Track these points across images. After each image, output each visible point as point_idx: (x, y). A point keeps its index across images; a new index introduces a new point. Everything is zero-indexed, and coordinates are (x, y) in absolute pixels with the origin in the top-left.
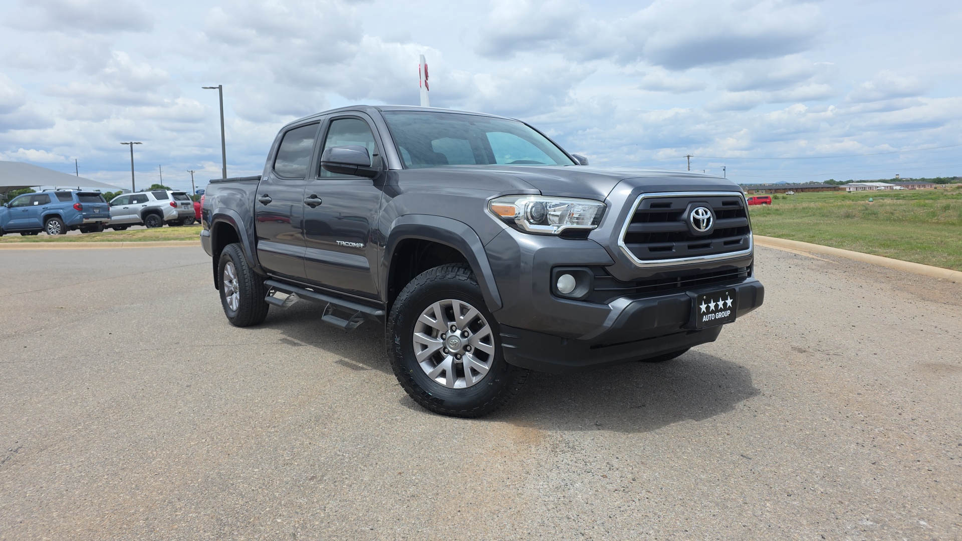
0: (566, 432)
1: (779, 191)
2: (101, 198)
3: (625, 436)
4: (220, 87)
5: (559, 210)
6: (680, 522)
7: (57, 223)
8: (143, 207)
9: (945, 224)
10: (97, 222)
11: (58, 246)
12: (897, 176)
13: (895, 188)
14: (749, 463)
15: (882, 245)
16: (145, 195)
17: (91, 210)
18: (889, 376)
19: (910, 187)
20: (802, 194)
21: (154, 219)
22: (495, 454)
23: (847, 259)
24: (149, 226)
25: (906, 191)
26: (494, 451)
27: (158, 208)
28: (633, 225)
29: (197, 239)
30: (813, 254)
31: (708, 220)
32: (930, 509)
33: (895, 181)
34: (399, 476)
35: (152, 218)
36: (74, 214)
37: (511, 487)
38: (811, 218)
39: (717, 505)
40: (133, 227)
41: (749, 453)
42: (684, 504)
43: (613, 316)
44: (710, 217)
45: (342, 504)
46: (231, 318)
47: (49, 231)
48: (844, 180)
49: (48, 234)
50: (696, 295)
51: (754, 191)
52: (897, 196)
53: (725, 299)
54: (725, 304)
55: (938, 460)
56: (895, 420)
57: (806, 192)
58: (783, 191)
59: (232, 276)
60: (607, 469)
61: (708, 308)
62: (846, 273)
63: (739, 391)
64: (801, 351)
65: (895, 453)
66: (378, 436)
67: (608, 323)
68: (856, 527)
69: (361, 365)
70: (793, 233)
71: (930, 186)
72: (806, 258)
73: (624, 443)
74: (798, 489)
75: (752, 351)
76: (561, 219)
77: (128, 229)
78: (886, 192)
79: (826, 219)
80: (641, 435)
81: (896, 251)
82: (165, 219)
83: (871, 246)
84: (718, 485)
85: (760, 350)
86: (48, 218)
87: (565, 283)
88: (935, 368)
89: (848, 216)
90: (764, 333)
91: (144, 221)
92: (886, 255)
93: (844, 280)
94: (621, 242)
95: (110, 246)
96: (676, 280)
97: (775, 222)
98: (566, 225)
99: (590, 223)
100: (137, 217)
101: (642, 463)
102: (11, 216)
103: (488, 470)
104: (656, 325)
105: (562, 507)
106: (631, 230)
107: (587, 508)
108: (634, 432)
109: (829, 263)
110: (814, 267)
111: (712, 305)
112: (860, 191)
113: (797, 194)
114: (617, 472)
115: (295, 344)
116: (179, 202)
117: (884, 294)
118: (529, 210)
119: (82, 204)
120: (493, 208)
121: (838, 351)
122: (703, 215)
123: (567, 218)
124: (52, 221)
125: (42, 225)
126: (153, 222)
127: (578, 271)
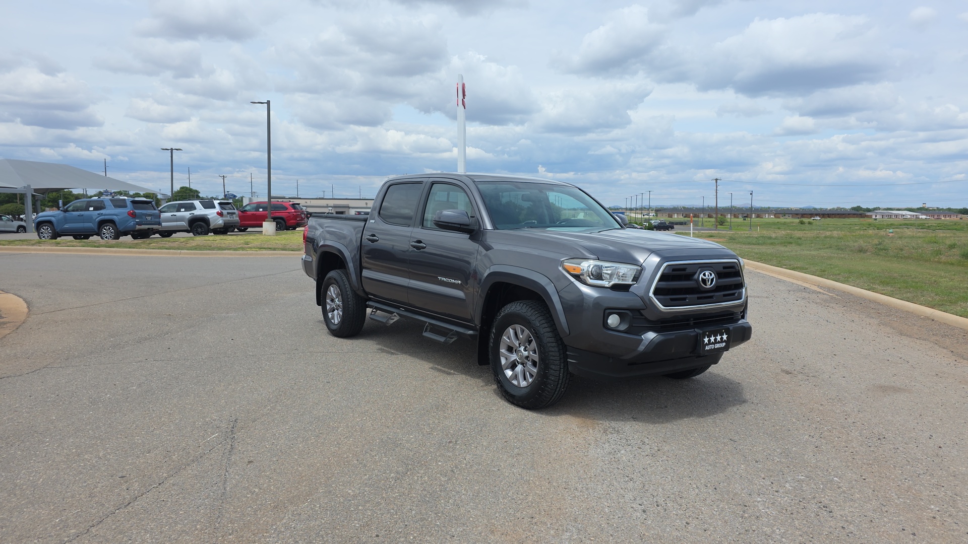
0: (612, 422)
1: (805, 215)
2: (153, 206)
3: (653, 426)
4: (268, 103)
5: (610, 270)
6: (687, 473)
7: (111, 228)
8: (190, 215)
9: (945, 263)
10: (149, 229)
11: (119, 252)
12: (924, 205)
13: (921, 217)
14: (735, 444)
15: (883, 283)
16: (193, 203)
17: (144, 217)
18: (848, 393)
19: (936, 217)
20: (829, 219)
21: (201, 227)
22: (566, 433)
23: (850, 294)
24: (195, 234)
25: (932, 220)
26: (565, 431)
27: (205, 217)
28: (660, 283)
29: (249, 250)
30: (821, 288)
31: (712, 280)
32: (843, 472)
33: (920, 210)
34: (506, 443)
35: (199, 226)
36: (128, 221)
37: (580, 452)
38: (827, 250)
39: (711, 465)
40: (178, 234)
41: (736, 438)
42: (689, 463)
43: (646, 343)
44: (713, 278)
45: (475, 457)
46: (333, 330)
47: (103, 236)
48: (871, 207)
49: (102, 238)
50: (701, 332)
51: (781, 215)
52: (922, 226)
53: (722, 334)
54: (722, 338)
55: (860, 447)
56: (841, 422)
57: (832, 218)
58: (810, 216)
59: (335, 296)
60: (641, 444)
61: (709, 341)
62: (845, 308)
63: (735, 400)
64: (788, 373)
65: (833, 442)
66: (483, 419)
67: (641, 348)
68: (794, 479)
69: (452, 371)
70: (807, 267)
71: (955, 216)
72: (814, 292)
73: (652, 429)
74: (763, 459)
75: (750, 371)
76: (611, 275)
77: (174, 235)
78: (911, 220)
79: (840, 252)
80: (664, 425)
81: (892, 289)
82: (212, 227)
83: (872, 283)
84: (713, 455)
85: (756, 371)
86: (103, 223)
87: (613, 320)
88: (885, 389)
89: (861, 250)
90: (762, 358)
91: (191, 229)
92: (883, 292)
93: (841, 315)
94: (651, 294)
95: (169, 253)
96: (688, 320)
97: (794, 253)
98: (615, 281)
99: (631, 280)
100: (184, 224)
101: (664, 441)
102: (66, 220)
103: (563, 442)
104: (673, 351)
105: (614, 463)
106: (659, 287)
107: (629, 464)
108: (659, 423)
109: (832, 298)
110: (818, 301)
111: (712, 339)
112: (886, 218)
113: (823, 219)
114: (648, 446)
115: (392, 354)
116: (225, 212)
117: (870, 328)
118: (590, 270)
119: (136, 211)
120: (565, 267)
121: (816, 374)
122: (708, 276)
123: (615, 276)
124: (107, 226)
125: (97, 230)
126: (199, 230)
127: (622, 313)
